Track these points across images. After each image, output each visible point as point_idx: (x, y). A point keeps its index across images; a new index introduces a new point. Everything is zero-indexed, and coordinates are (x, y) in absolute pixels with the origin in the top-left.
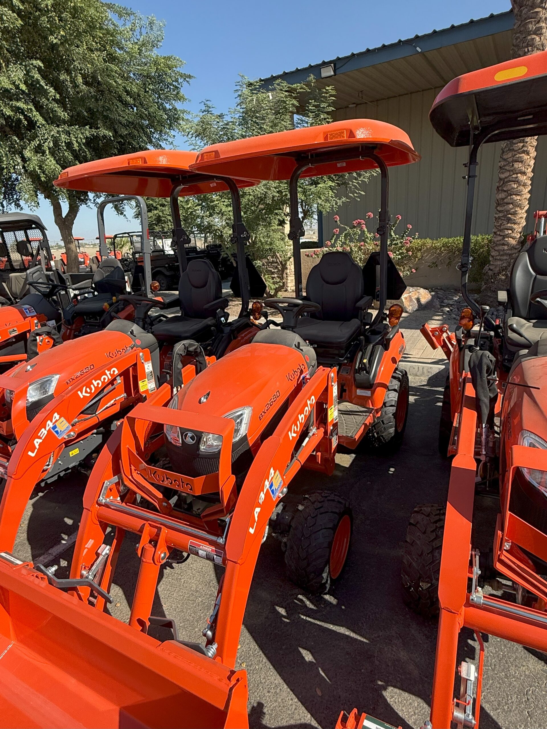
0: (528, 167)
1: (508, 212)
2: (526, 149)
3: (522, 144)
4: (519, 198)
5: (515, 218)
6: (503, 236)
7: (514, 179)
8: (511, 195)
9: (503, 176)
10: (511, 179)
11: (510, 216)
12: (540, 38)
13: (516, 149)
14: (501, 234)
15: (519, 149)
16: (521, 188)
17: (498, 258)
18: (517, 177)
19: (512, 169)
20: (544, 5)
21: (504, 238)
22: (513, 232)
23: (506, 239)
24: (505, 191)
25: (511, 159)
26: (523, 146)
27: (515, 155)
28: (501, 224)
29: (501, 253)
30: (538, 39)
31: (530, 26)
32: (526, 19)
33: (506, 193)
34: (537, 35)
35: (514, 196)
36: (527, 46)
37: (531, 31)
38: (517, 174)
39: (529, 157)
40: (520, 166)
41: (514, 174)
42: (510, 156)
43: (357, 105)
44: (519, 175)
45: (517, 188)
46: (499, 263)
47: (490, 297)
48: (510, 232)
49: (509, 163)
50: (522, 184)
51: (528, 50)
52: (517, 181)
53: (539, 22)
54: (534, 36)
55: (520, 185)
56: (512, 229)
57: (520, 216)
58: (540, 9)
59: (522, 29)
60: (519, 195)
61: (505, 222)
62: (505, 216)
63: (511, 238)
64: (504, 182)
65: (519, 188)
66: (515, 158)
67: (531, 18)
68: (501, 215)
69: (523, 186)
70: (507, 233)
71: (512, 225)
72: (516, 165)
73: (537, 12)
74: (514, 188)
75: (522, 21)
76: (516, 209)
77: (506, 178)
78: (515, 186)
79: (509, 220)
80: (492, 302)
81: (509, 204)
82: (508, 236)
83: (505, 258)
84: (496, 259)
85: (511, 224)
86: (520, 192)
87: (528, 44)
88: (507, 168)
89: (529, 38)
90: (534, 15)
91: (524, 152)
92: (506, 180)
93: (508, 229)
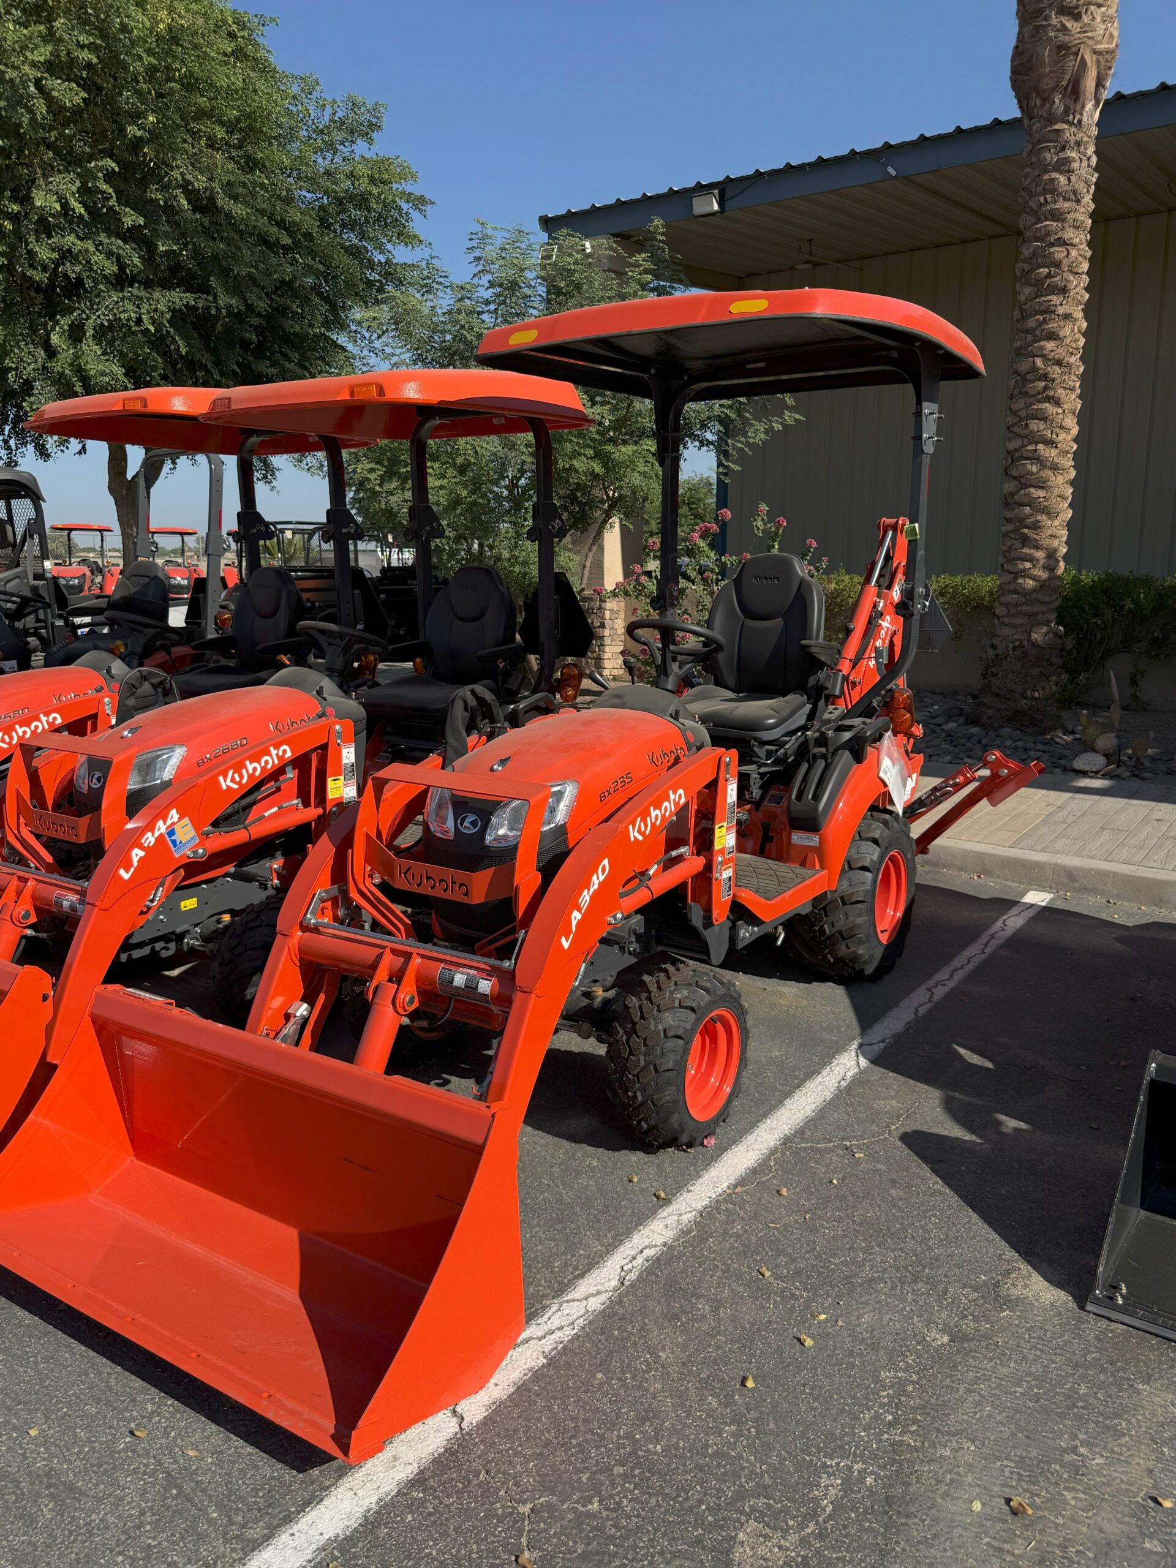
0: (1058, 430)
1: (1022, 522)
2: (1051, 393)
3: (1043, 384)
4: (1041, 493)
5: (1038, 537)
6: (1016, 573)
7: (1030, 454)
8: (1027, 487)
9: (1011, 446)
10: (1025, 454)
11: (1025, 531)
12: (1069, 179)
13: (1032, 392)
14: (1012, 569)
15: (1039, 393)
16: (1048, 473)
17: (1007, 620)
18: (1035, 451)
19: (1026, 432)
20: (1071, 118)
21: (1016, 578)
22: (1034, 566)
23: (1020, 581)
24: (1015, 478)
25: (1023, 413)
26: (1046, 388)
27: (1031, 404)
28: (1010, 548)
29: (1012, 610)
30: (1062, 179)
31: (1048, 155)
32: (1039, 142)
33: (1016, 483)
34: (1061, 172)
35: (1032, 490)
36: (1044, 192)
37: (1049, 164)
38: (1036, 443)
39: (1060, 411)
40: (1042, 427)
41: (1030, 444)
42: (1022, 406)
43: (816, 265)
44: (1041, 446)
45: (1038, 472)
46: (1007, 632)
47: (989, 707)
48: (1028, 565)
49: (1021, 420)
50: (1049, 465)
51: (1046, 199)
52: (1036, 458)
53: (1063, 148)
54: (1055, 175)
55: (1045, 467)
56: (1031, 559)
57: (1049, 532)
58: (1065, 126)
59: (1034, 159)
60: (1043, 488)
61: (1017, 545)
62: (1016, 530)
63: (1030, 578)
64: (1014, 457)
65: (1042, 474)
66: (1030, 412)
67: (1049, 141)
68: (1010, 527)
69: (1051, 468)
70: (1021, 567)
71: (1032, 551)
72: (1035, 425)
73: (1058, 131)
74: (1031, 473)
75: (1034, 145)
76: (1039, 518)
77: (1017, 450)
78: (1034, 469)
79: (1025, 541)
80: (990, 718)
81: (1024, 505)
82: (1025, 574)
83: (1019, 621)
84: (1002, 624)
85: (1030, 547)
86: (1044, 482)
87: (1044, 189)
88: (1016, 429)
89: (1046, 177)
90: (1052, 136)
91: (1048, 399)
92: (1016, 455)
93: (1023, 560)
